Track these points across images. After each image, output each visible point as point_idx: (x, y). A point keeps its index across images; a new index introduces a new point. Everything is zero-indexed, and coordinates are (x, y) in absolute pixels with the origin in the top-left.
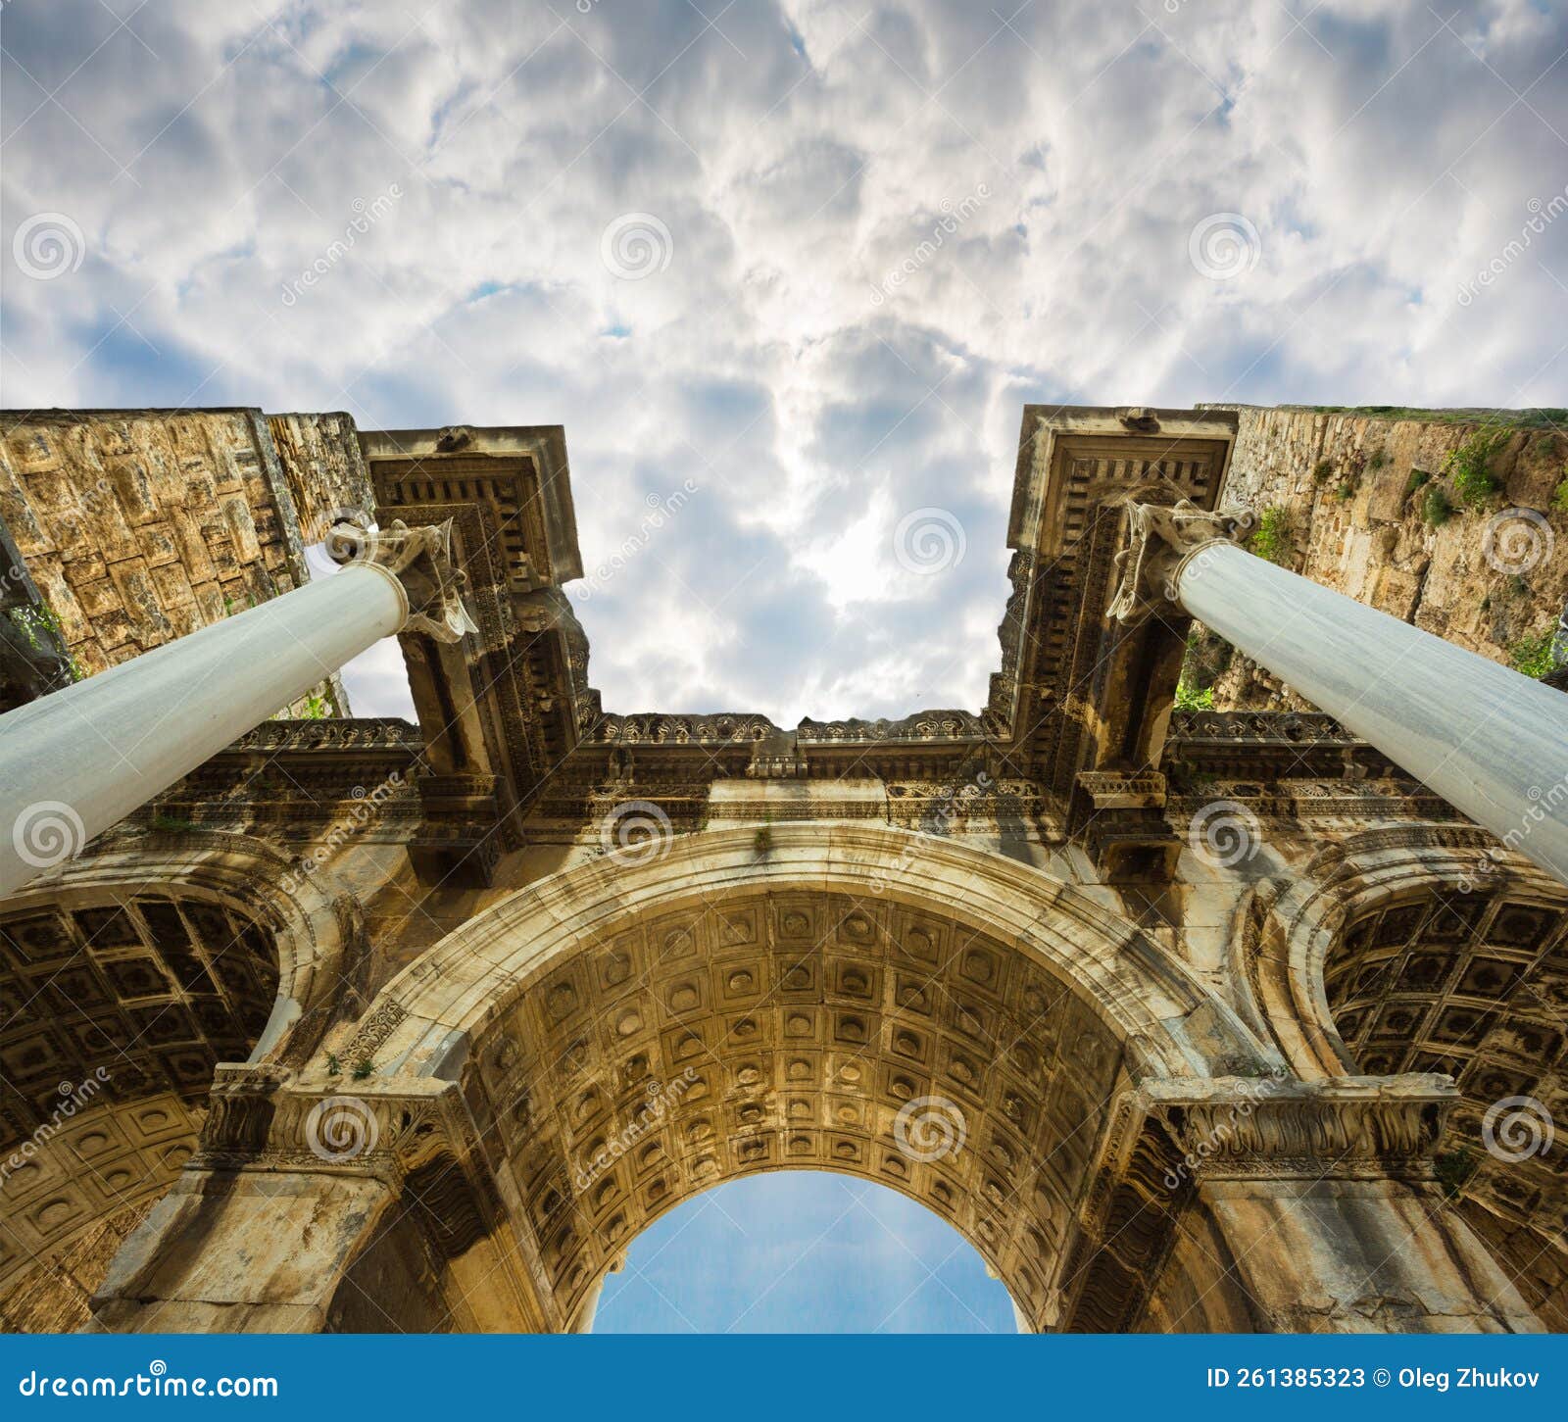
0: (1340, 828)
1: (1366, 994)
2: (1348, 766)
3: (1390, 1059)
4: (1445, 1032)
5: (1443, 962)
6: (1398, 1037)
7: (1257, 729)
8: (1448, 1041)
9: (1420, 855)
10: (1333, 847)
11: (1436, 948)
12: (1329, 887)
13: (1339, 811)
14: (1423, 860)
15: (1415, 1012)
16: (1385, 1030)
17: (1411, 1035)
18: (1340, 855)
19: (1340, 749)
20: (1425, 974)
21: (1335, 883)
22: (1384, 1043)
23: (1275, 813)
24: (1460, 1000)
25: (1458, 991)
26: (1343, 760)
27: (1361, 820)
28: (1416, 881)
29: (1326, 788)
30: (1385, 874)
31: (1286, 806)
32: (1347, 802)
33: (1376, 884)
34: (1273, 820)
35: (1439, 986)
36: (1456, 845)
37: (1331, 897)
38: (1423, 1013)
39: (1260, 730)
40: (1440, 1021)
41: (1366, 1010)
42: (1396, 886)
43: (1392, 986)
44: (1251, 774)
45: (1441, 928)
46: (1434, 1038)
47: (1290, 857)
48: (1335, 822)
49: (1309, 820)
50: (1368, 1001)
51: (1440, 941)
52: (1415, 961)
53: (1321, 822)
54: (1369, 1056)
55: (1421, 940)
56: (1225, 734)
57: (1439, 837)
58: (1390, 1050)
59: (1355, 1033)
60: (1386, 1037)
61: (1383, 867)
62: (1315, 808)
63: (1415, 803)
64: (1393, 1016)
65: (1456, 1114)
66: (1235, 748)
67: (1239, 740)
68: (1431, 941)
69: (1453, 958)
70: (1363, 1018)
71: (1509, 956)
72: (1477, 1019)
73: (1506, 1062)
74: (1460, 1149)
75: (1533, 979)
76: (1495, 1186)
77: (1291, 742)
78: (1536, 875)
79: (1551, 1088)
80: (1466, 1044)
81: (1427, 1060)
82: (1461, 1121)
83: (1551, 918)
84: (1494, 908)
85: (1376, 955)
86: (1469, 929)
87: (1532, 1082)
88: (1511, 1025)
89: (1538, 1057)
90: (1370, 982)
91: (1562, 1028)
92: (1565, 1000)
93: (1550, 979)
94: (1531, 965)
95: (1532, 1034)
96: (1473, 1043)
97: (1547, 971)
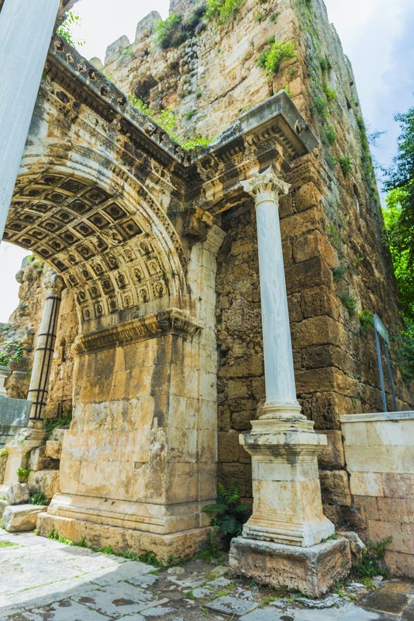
0: (85, 140)
1: (54, 201)
2: (115, 121)
3: (56, 227)
4: (78, 228)
5: (87, 207)
6: (62, 221)
7: (90, 76)
8: (78, 231)
9: (100, 169)
10: (70, 144)
11: (87, 202)
12: (49, 156)
13: (93, 134)
14: (99, 172)
15: (72, 217)
16: (58, 216)
17: (67, 223)
18: (68, 149)
19: (117, 113)
20: (80, 208)
21: (54, 156)
23: (66, 115)
24: (87, 222)
25: (88, 219)
26: (116, 118)
27: (98, 143)
28: (88, 176)
29: (97, 122)
30: (78, 166)
31: (73, 116)
32: (98, 133)
33: (70, 167)
34: (62, 117)
35: (83, 214)
36: (118, 175)
37: (45, 160)
38: (74, 219)
39: (91, 78)
40: (79, 224)
41: (53, 207)
42: (76, 173)
43: (66, 205)
44: (73, 92)
45: (90, 197)
46: (74, 228)
47: (50, 135)
48: (87, 136)
49: (78, 128)
50: (55, 205)
51: (89, 200)
52: (77, 202)
53: (82, 133)
54: (49, 221)
55: (82, 196)
56: (73, 65)
57: (115, 168)
58: (58, 224)
59: (46, 211)
60: (58, 219)
61: (81, 164)
62: (84, 125)
63: (123, 152)
64: (63, 214)
65: (71, 253)
66: (74, 76)
67: (77, 73)
68: (86, 198)
69: (91, 209)
70: (51, 208)
71: (108, 218)
72: (90, 230)
73: (91, 246)
74: (66, 263)
75: (111, 228)
76: (70, 277)
77: (99, 93)
78: (130, 200)
79: (98, 259)
80: (83, 235)
81: (69, 233)
82: (70, 256)
83: (124, 215)
84: (110, 201)
85: (61, 191)
86: (100, 203)
87: (94, 255)
88: (98, 237)
89: (100, 250)
90: (57, 198)
91: (110, 246)
92: (115, 239)
93: (115, 231)
94: (112, 224)
95: (101, 243)
96: (85, 236)
97: (115, 228)
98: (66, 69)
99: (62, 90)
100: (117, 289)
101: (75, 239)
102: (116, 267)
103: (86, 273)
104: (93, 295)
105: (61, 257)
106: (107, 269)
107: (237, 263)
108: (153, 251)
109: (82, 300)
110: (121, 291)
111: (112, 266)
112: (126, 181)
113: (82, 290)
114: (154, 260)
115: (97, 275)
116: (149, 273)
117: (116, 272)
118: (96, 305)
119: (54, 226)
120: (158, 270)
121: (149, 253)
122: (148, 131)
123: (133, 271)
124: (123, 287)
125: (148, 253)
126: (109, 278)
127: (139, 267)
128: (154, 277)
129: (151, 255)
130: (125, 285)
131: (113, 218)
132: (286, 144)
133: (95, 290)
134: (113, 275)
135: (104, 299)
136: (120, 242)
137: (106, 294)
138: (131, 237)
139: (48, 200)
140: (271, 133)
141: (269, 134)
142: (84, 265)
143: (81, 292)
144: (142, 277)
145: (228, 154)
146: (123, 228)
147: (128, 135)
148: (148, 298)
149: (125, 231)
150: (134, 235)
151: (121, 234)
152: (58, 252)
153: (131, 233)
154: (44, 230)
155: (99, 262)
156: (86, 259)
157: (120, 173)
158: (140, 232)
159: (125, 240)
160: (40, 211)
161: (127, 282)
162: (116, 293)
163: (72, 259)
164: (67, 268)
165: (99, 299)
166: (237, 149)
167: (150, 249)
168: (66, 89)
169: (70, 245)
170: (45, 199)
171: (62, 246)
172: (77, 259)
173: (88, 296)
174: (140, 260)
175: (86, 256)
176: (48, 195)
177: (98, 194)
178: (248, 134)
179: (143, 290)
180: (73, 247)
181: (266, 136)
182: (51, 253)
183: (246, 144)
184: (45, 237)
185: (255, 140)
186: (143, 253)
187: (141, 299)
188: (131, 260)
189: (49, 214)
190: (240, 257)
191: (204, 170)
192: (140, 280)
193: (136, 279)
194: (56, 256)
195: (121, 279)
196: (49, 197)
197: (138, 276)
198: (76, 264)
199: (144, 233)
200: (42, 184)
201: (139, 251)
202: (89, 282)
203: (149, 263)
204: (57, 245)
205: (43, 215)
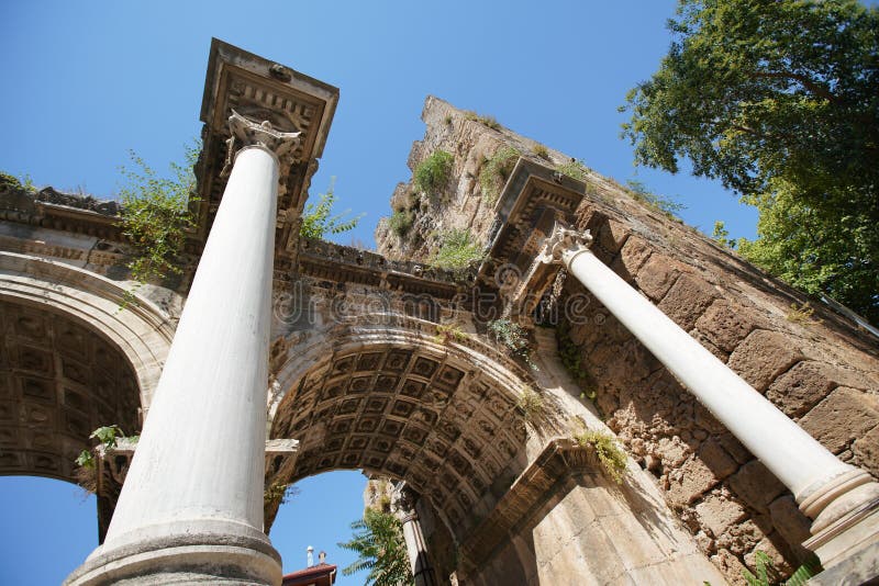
1: (358, 392)
2: (382, 283)
3: (374, 423)
4: (396, 411)
5: (394, 380)
6: (376, 412)
7: (342, 255)
8: (398, 415)
9: (389, 330)
11: (390, 373)
12: (332, 339)
14: (389, 333)
15: (383, 401)
16: (370, 409)
17: (383, 411)
19: (381, 274)
20: (385, 384)
21: (336, 338)
22: (371, 415)
24: (402, 397)
25: (401, 393)
26: (381, 278)
28: (379, 342)
30: (365, 337)
33: (357, 341)
35: (393, 390)
36: (408, 328)
37: (329, 344)
38: (387, 403)
39: (344, 256)
40: (395, 406)
41: (360, 399)
42: (366, 343)
43: (372, 389)
44: (333, 277)
45: (392, 365)
46: (392, 413)
50: (362, 395)
51: (392, 370)
52: (381, 379)
54: (364, 420)
55: (383, 369)
56: (324, 254)
57: (402, 323)
58: (374, 418)
59: (356, 409)
60: (371, 412)
61: (367, 333)
64: (374, 403)
65: (402, 447)
66: (328, 263)
67: (330, 259)
68: (388, 369)
69: (398, 379)
70: (359, 403)
71: (421, 379)
72: (409, 406)
73: (419, 425)
74: (403, 462)
75: (429, 391)
76: (414, 476)
77: (357, 265)
78: (434, 346)
79: (433, 437)
80: (404, 417)
81: (390, 423)
82: (403, 450)
83: (436, 364)
84: (414, 358)
85: (360, 374)
86: (405, 366)
87: (427, 434)
88: (422, 410)
89: (429, 424)
90: (359, 386)
91: (439, 412)
92: (440, 400)
93: (435, 391)
94: (428, 384)
95: (428, 415)
96: (407, 416)
97: (435, 387)
98: (319, 261)
99: (322, 279)
100: (472, 461)
101: (399, 427)
102: (458, 433)
103: (429, 462)
104: (450, 486)
105: (394, 457)
106: (450, 442)
107: (589, 350)
108: (489, 388)
109: (439, 500)
110: (477, 461)
111: (451, 435)
112: (419, 328)
113: (435, 487)
114: (495, 398)
115: (442, 457)
116: (498, 417)
117: (460, 440)
118: (459, 496)
119: (370, 423)
120: (506, 406)
121: (485, 392)
122: (417, 274)
123: (478, 426)
124: (477, 453)
125: (483, 394)
126: (457, 452)
127: (483, 418)
128: (506, 418)
129: (488, 393)
130: (479, 450)
131: (425, 376)
132: (556, 200)
133: (448, 478)
134: (459, 446)
135: (464, 483)
136: (447, 400)
137: (462, 475)
138: (455, 387)
139: (352, 392)
140: (534, 199)
141: (533, 202)
142: (423, 454)
143: (434, 490)
144: (492, 427)
145: (506, 248)
146: (442, 382)
147: (400, 287)
148: (513, 449)
149: (446, 383)
150: (458, 383)
151: (443, 390)
152: (388, 452)
153: (454, 382)
154: (362, 434)
155: (436, 440)
156: (421, 444)
157: (409, 325)
158: (462, 374)
159: (451, 395)
160: (349, 412)
161: (479, 445)
162: (474, 467)
163: (406, 453)
164: (406, 469)
165: (459, 486)
166: (511, 236)
167: (484, 388)
168: (325, 277)
169: (397, 436)
170: (349, 393)
171: (390, 444)
172: (412, 450)
173: (445, 491)
174: (480, 408)
175: (420, 440)
176: (348, 387)
177: (398, 356)
178: (513, 216)
179: (502, 443)
180: (401, 438)
181: (531, 205)
182: (382, 460)
183: (517, 227)
184: (367, 443)
185: (524, 216)
186: (478, 397)
187: (507, 456)
188: (470, 415)
189: (360, 410)
190: (588, 342)
191: (491, 278)
192: (492, 433)
193: (486, 434)
194: (389, 459)
195: (469, 444)
196: (351, 389)
197: (487, 430)
198: (414, 456)
199: (467, 373)
200: (337, 375)
201: (473, 398)
202: (437, 472)
203: (491, 405)
204: (384, 445)
205: (354, 415)
